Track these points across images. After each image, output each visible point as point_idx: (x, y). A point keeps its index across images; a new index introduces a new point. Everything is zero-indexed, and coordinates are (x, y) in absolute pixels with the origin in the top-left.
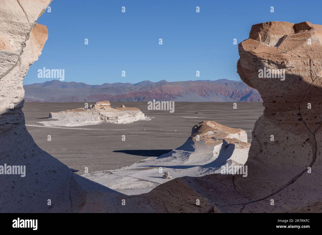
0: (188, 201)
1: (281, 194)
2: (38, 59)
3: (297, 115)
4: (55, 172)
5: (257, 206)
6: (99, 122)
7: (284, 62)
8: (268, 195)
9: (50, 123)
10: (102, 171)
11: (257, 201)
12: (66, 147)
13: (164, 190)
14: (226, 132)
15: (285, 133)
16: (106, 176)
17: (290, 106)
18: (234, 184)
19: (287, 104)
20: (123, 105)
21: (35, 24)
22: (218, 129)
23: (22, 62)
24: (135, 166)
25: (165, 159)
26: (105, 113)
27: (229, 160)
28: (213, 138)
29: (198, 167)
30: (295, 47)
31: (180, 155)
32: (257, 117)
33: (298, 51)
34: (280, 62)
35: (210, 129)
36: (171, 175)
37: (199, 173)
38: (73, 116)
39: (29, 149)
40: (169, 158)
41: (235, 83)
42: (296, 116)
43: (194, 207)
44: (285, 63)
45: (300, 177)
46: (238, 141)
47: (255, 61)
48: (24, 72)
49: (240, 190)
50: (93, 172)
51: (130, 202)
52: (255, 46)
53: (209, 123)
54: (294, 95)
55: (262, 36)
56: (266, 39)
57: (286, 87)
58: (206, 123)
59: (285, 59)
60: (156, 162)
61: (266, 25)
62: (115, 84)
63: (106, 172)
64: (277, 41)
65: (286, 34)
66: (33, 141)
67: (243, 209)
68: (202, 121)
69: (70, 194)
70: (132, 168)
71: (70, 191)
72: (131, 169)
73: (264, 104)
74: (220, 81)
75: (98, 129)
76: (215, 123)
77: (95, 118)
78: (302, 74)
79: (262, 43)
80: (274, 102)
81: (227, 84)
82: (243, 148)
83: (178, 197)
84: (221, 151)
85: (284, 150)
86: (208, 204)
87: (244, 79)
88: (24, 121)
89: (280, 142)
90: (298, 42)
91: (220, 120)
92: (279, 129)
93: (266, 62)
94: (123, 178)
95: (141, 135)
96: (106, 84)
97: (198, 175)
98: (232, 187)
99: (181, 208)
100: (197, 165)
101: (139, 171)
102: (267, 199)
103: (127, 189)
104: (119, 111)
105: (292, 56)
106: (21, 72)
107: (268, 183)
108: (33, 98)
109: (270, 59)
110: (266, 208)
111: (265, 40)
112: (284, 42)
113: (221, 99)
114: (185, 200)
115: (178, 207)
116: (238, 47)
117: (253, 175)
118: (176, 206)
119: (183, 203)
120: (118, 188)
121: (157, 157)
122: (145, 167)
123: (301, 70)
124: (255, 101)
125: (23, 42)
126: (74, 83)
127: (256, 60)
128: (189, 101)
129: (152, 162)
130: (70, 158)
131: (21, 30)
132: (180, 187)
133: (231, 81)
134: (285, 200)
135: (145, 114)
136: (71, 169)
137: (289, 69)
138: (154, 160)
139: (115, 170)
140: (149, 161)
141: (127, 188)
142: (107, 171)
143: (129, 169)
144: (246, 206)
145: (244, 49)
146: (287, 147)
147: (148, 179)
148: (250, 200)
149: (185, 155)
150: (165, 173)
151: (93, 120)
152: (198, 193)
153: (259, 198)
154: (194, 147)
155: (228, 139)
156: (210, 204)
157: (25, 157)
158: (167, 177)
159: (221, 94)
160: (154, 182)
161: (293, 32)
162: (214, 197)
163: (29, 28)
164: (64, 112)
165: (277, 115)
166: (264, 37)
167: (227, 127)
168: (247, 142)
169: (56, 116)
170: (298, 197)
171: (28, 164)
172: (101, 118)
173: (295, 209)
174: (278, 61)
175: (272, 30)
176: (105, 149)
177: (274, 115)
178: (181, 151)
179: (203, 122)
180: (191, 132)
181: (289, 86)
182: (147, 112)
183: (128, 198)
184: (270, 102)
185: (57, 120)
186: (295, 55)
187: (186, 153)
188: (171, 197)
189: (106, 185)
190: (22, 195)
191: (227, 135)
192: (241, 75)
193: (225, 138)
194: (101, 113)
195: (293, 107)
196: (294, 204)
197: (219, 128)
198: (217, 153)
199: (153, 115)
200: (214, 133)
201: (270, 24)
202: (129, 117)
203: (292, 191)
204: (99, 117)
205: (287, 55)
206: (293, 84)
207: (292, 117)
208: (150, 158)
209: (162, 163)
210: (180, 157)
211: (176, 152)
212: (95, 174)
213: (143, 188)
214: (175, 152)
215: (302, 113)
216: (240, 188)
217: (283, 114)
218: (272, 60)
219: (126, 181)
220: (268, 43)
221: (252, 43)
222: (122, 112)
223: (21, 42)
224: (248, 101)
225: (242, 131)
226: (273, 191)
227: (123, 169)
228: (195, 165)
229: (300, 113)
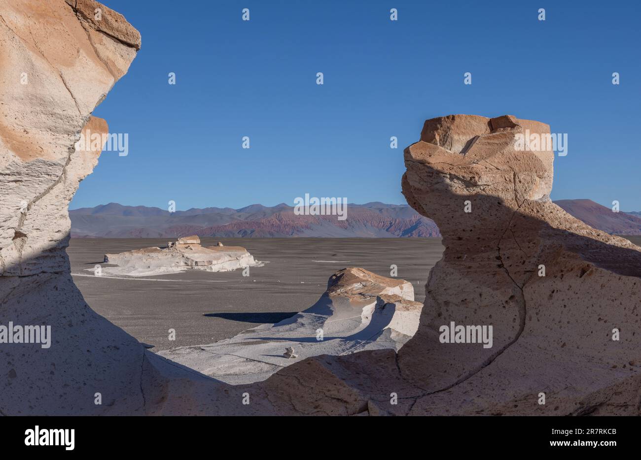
0: (328, 394)
1: (472, 382)
2: (92, 172)
3: (495, 259)
4: (118, 349)
5: (434, 401)
6: (183, 269)
7: (474, 177)
8: (451, 384)
9: (106, 271)
10: (188, 347)
11: (435, 393)
12: (130, 309)
13: (289, 376)
14: (382, 285)
15: (477, 287)
16: (195, 354)
17: (484, 246)
18: (398, 366)
19: (479, 242)
20: (219, 243)
21: (89, 118)
22: (369, 280)
23: (67, 176)
24: (239, 338)
25: (287, 327)
26: (191, 255)
27: (386, 328)
28: (360, 294)
29: (339, 340)
30: (491, 154)
31: (310, 321)
32: (434, 262)
33: (496, 161)
34: (468, 177)
35: (356, 279)
36: (297, 353)
37: (339, 349)
38: (142, 260)
39: (77, 313)
40: (293, 325)
41: (394, 209)
42: (493, 261)
43: (337, 403)
44: (477, 178)
45: (500, 356)
46: (401, 299)
47: (431, 177)
48: (71, 192)
49: (407, 375)
50: (173, 349)
51: (236, 395)
52: (430, 152)
53: (354, 271)
54: (489, 227)
55: (440, 137)
56: (446, 142)
57: (478, 216)
58: (349, 271)
59: (477, 173)
60: (272, 333)
61: (447, 120)
62: (207, 209)
63: (195, 348)
64: (464, 145)
65: (477, 134)
66: (83, 299)
67: (413, 405)
68: (344, 267)
69: (141, 384)
70: (235, 341)
71: (141, 379)
72: (233, 343)
73: (444, 242)
74: (370, 205)
75: (181, 280)
76: (364, 270)
77: (177, 264)
78: (502, 195)
79: (441, 147)
80: (460, 239)
81: (382, 209)
82: (409, 310)
83: (312, 388)
84: (374, 316)
85: (475, 313)
86: (359, 398)
87: (413, 203)
88: (69, 269)
89: (468, 301)
90: (496, 147)
91: (371, 265)
92: (467, 281)
93: (446, 177)
94: (222, 357)
95: (247, 289)
96: (192, 210)
97: (338, 352)
98: (395, 370)
99: (317, 405)
100: (337, 336)
101: (246, 346)
102: (450, 390)
103: (228, 375)
104: (215, 252)
105: (486, 168)
106: (66, 192)
107: (451, 365)
108: (79, 231)
109: (453, 173)
110: (450, 403)
111: (444, 142)
112: (475, 147)
113: (372, 234)
114: (322, 392)
115: (312, 403)
116: (403, 153)
117: (428, 352)
118: (310, 401)
119: (319, 397)
120: (214, 374)
121: (273, 325)
122: (255, 340)
123: (500, 190)
124: (425, 236)
125: (71, 145)
126: (143, 207)
127: (431, 175)
128: (324, 237)
129: (267, 332)
130: (137, 325)
131: (68, 127)
132: (314, 372)
133: (387, 205)
134: (477, 391)
135: (254, 256)
136: (143, 344)
137: (482, 188)
138: (269, 329)
139: (207, 345)
140: (261, 330)
141: (228, 373)
142: (196, 346)
143: (231, 343)
144: (418, 400)
145: (414, 156)
146: (479, 308)
147: (260, 358)
148: (424, 392)
149: (317, 321)
150: (287, 349)
151: (173, 267)
152: (344, 382)
153: (438, 388)
154: (331, 309)
155: (385, 295)
156: (363, 397)
157: (71, 325)
158: (290, 355)
159: (372, 226)
160: (270, 364)
161: (489, 131)
162: (368, 387)
163: (80, 124)
164: (127, 254)
165: (463, 259)
166: (444, 138)
167: (383, 277)
168: (413, 300)
169: (115, 260)
170: (498, 386)
171: (76, 336)
172: (186, 263)
173: (495, 405)
174: (465, 175)
175: (456, 129)
176: (192, 312)
177: (460, 259)
178: (311, 315)
179: (346, 269)
180: (327, 284)
181: (482, 213)
182: (257, 254)
183: (234, 388)
184: (453, 239)
185: (116, 266)
186: (492, 167)
187: (319, 318)
188: (300, 386)
189: (195, 368)
190: (65, 385)
191: (384, 289)
192: (408, 197)
193: (380, 294)
194: (186, 255)
195: (489, 246)
196: (492, 397)
197: (371, 278)
198: (367, 318)
199: (267, 257)
200: (363, 285)
201: (453, 118)
202: (230, 262)
203: (490, 377)
204: (182, 262)
205: (479, 167)
206: (488, 211)
207: (488, 262)
208: (262, 326)
209: (283, 334)
210: (310, 324)
211: (304, 315)
212: (177, 352)
213: (253, 373)
214: (301, 316)
215: (502, 256)
216: (407, 372)
217: (473, 257)
218: (457, 174)
219: (226, 362)
220: (449, 148)
221: (425, 148)
222: (218, 254)
223: (68, 145)
224: (414, 236)
225: (406, 283)
226: (459, 376)
227: (221, 343)
228: (334, 336)
229: (500, 255)
